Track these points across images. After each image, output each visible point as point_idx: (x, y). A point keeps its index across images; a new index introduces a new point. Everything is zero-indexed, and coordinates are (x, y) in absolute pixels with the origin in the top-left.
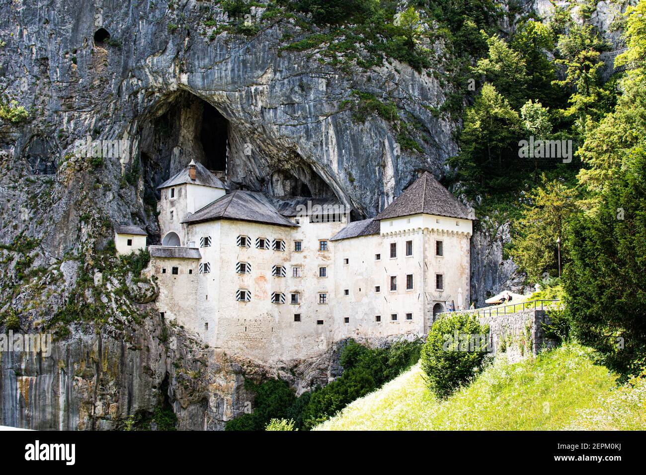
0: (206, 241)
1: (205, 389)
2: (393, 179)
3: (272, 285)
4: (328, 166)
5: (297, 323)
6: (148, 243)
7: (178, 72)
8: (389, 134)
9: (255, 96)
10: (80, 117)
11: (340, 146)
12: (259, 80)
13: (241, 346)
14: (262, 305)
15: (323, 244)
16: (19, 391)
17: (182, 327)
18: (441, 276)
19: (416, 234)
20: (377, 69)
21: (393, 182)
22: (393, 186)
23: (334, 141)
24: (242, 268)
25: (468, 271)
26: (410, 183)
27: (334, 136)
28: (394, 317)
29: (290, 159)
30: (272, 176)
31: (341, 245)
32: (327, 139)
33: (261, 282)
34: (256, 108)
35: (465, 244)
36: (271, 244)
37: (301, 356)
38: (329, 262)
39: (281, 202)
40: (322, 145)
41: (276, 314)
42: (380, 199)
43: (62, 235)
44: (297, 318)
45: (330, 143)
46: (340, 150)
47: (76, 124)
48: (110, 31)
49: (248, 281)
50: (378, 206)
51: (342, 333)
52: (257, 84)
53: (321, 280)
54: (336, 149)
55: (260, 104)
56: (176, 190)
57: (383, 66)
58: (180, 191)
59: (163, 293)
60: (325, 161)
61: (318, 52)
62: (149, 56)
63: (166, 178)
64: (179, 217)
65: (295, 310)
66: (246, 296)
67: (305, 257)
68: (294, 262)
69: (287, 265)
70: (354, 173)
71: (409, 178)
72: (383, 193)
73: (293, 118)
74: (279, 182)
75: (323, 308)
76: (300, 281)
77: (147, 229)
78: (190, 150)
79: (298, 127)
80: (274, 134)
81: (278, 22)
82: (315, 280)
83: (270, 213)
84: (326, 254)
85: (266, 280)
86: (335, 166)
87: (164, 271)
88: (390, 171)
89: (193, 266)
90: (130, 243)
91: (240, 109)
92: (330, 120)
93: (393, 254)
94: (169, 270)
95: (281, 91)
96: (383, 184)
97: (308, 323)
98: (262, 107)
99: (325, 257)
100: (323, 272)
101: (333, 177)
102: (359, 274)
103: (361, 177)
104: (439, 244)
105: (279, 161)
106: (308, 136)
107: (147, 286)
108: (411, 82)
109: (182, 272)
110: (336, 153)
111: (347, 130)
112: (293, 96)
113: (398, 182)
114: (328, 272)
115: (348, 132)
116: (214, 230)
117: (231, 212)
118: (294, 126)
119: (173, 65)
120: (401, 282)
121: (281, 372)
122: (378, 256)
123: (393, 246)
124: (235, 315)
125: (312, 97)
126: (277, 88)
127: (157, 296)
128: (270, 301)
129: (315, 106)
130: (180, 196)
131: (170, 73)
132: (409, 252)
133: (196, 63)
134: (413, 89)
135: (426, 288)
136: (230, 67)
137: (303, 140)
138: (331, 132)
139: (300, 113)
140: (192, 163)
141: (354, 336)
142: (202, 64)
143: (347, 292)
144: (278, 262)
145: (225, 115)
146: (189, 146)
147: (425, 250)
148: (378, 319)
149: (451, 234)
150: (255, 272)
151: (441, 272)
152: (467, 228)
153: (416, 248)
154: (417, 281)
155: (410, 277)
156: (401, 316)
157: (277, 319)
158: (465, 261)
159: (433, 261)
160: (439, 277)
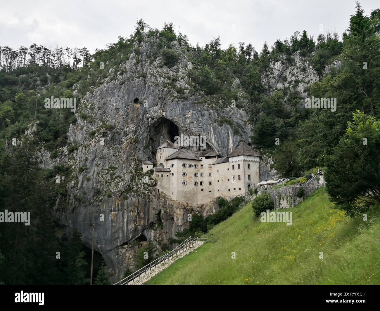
0: (172, 166)
1: (173, 215)
3: (193, 180)
4: (211, 140)
6: (153, 167)
7: (162, 112)
8: (230, 129)
9: (187, 119)
10: (130, 127)
11: (215, 134)
12: (188, 113)
13: (184, 200)
14: (191, 186)
15: (210, 166)
16: (111, 217)
17: (165, 194)
19: (241, 162)
20: (226, 109)
21: (232, 145)
23: (213, 132)
24: (184, 174)
25: (259, 173)
26: (238, 145)
28: (235, 189)
31: (216, 166)
32: (210, 132)
33: (190, 179)
34: (187, 123)
35: (257, 164)
36: (193, 166)
37: (204, 203)
38: (212, 171)
39: (196, 153)
40: (209, 134)
41: (195, 189)
42: (228, 151)
43: (125, 165)
44: (202, 190)
46: (215, 135)
47: (129, 129)
48: (139, 99)
49: (186, 179)
50: (227, 153)
51: (217, 195)
52: (187, 115)
53: (210, 177)
55: (188, 121)
56: (162, 149)
57: (228, 107)
59: (159, 183)
61: (206, 104)
62: (152, 107)
63: (159, 146)
64: (164, 158)
65: (201, 187)
66: (186, 183)
67: (204, 170)
68: (200, 172)
69: (198, 173)
70: (219, 142)
71: (237, 143)
72: (229, 149)
73: (199, 125)
75: (211, 187)
76: (203, 178)
77: (153, 163)
81: (193, 95)
82: (207, 178)
83: (193, 156)
84: (211, 169)
85: (192, 178)
86: (213, 141)
89: (168, 174)
90: (147, 167)
91: (182, 123)
92: (211, 126)
93: (233, 168)
94: (160, 176)
96: (229, 146)
97: (206, 192)
100: (210, 175)
101: (212, 144)
102: (222, 175)
103: (222, 144)
104: (249, 165)
106: (204, 131)
107: (153, 181)
108: (237, 112)
109: (165, 176)
110: (213, 136)
111: (217, 129)
112: (199, 118)
113: (234, 145)
114: (212, 175)
116: (175, 162)
117: (180, 156)
118: (200, 128)
119: (160, 109)
120: (237, 178)
121: (197, 208)
122: (228, 169)
123: (233, 166)
124: (182, 190)
125: (205, 118)
126: (194, 116)
127: (157, 184)
128: (193, 185)
129: (206, 121)
130: (163, 151)
131: (159, 112)
132: (239, 168)
133: (168, 109)
134: (238, 115)
135: (245, 179)
136: (178, 110)
137: (202, 132)
138: (212, 129)
139: (201, 124)
140: (167, 141)
141: (221, 196)
142: (169, 109)
143: (218, 181)
144: (195, 172)
145: (177, 125)
146: (166, 136)
147: (244, 167)
148: (229, 190)
149: (253, 161)
150: (188, 175)
151: (250, 174)
152: (258, 159)
153: (241, 166)
154: (242, 177)
155: (239, 176)
156: (237, 189)
157: (196, 191)
158: (258, 171)
159: (247, 171)
160: (249, 176)
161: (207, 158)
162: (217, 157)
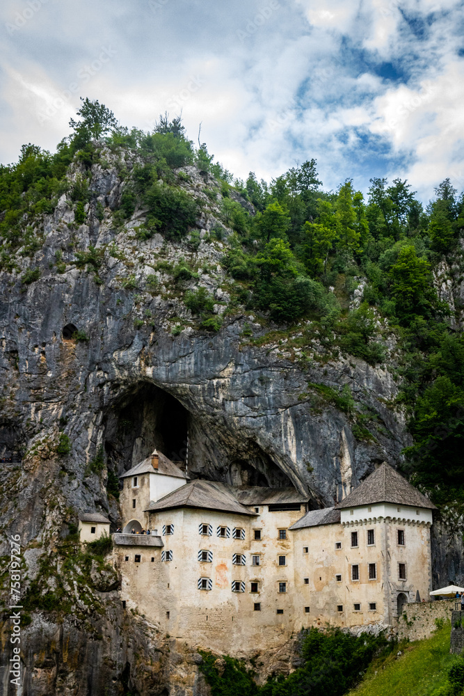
0: (169, 529)
1: (166, 680)
2: (350, 469)
3: (230, 575)
4: (286, 456)
5: (257, 612)
6: (112, 531)
7: (143, 365)
8: (346, 426)
9: (217, 388)
10: (47, 407)
11: (298, 437)
12: (221, 374)
13: (203, 636)
14: (222, 595)
15: (282, 534)
17: (143, 616)
18: (404, 565)
19: (378, 523)
20: (333, 363)
21: (350, 473)
22: (350, 476)
23: (293, 432)
24: (204, 556)
25: (429, 560)
26: (367, 474)
27: (292, 427)
28: (357, 607)
29: (249, 449)
30: (231, 466)
31: (299, 534)
32: (286, 430)
33: (222, 571)
34: (218, 400)
35: (425, 533)
36: (231, 532)
37: (261, 647)
38: (288, 551)
39: (240, 492)
40: (281, 436)
41: (236, 603)
42: (337, 489)
43: (26, 523)
44: (257, 607)
45: (289, 434)
46: (298, 440)
47: (43, 414)
48: (78, 326)
49: (210, 571)
50: (335, 495)
51: (302, 622)
52: (219, 378)
53: (281, 569)
54: (294, 440)
55: (221, 397)
56: (139, 479)
57: (339, 360)
58: (143, 481)
59: (125, 580)
60: (284, 452)
61: (277, 348)
62: (116, 350)
63: (129, 467)
64: (142, 506)
65: (255, 598)
66: (208, 585)
67: (264, 546)
68: (253, 551)
69: (247, 553)
70: (312, 463)
71: (366, 467)
72: (340, 483)
73: (254, 410)
74: (237, 472)
75: (283, 598)
76: (260, 569)
77: (109, 517)
78: (152, 441)
79: (258, 418)
80: (235, 425)
81: (238, 319)
82: (274, 570)
83: (231, 503)
84: (285, 542)
85: (226, 568)
86: (293, 456)
87: (127, 559)
88: (347, 461)
89: (155, 554)
90: (93, 530)
91: (202, 401)
92: (289, 412)
93: (355, 542)
94: (132, 558)
95: (242, 383)
96: (340, 474)
97: (267, 612)
98: (223, 399)
99: (284, 546)
100: (282, 561)
101: (291, 467)
102: (319, 563)
103: (319, 467)
104: (400, 533)
105: (238, 451)
106: (267, 427)
107: (108, 574)
108: (366, 376)
109: (144, 560)
110: (294, 443)
111: (306, 421)
112: (253, 389)
113: (355, 473)
114: (288, 561)
115: (306, 423)
116: (177, 519)
117: (195, 500)
118: (254, 417)
119: (138, 359)
120: (364, 572)
121: (241, 663)
122: (339, 545)
123: (354, 535)
124: (196, 604)
125: (271, 389)
126: (239, 381)
127: (120, 585)
128: (230, 590)
129: (274, 399)
130: (142, 484)
131: (135, 367)
132: (371, 540)
133: (161, 357)
134: (368, 383)
135: (390, 578)
136: (193, 360)
137: (262, 431)
138: (290, 424)
139: (259, 405)
140: (155, 452)
141: (316, 626)
142: (166, 357)
143: (307, 581)
144: (238, 550)
145: (187, 407)
146: (150, 437)
147: (387, 539)
148: (340, 608)
149: (413, 523)
150: (216, 561)
151: (403, 562)
152: (427, 518)
153: (378, 537)
154: (380, 570)
155: (372, 566)
156: (365, 606)
157: (237, 609)
158: (427, 550)
159: (396, 551)
160: (402, 567)
161: (273, 508)
162: (303, 508)
